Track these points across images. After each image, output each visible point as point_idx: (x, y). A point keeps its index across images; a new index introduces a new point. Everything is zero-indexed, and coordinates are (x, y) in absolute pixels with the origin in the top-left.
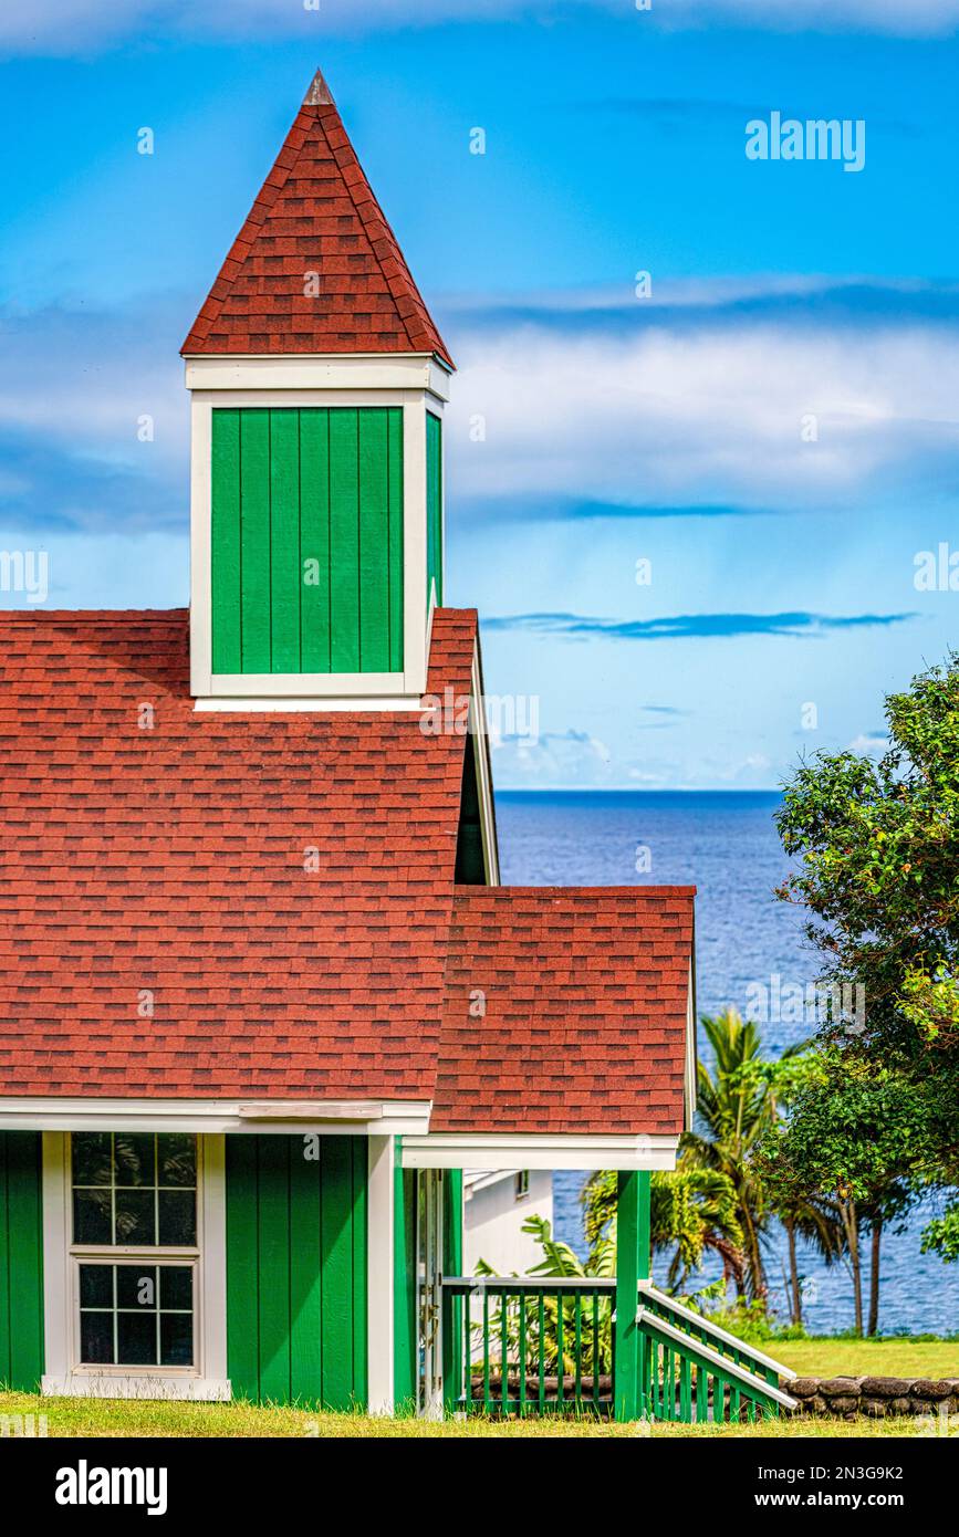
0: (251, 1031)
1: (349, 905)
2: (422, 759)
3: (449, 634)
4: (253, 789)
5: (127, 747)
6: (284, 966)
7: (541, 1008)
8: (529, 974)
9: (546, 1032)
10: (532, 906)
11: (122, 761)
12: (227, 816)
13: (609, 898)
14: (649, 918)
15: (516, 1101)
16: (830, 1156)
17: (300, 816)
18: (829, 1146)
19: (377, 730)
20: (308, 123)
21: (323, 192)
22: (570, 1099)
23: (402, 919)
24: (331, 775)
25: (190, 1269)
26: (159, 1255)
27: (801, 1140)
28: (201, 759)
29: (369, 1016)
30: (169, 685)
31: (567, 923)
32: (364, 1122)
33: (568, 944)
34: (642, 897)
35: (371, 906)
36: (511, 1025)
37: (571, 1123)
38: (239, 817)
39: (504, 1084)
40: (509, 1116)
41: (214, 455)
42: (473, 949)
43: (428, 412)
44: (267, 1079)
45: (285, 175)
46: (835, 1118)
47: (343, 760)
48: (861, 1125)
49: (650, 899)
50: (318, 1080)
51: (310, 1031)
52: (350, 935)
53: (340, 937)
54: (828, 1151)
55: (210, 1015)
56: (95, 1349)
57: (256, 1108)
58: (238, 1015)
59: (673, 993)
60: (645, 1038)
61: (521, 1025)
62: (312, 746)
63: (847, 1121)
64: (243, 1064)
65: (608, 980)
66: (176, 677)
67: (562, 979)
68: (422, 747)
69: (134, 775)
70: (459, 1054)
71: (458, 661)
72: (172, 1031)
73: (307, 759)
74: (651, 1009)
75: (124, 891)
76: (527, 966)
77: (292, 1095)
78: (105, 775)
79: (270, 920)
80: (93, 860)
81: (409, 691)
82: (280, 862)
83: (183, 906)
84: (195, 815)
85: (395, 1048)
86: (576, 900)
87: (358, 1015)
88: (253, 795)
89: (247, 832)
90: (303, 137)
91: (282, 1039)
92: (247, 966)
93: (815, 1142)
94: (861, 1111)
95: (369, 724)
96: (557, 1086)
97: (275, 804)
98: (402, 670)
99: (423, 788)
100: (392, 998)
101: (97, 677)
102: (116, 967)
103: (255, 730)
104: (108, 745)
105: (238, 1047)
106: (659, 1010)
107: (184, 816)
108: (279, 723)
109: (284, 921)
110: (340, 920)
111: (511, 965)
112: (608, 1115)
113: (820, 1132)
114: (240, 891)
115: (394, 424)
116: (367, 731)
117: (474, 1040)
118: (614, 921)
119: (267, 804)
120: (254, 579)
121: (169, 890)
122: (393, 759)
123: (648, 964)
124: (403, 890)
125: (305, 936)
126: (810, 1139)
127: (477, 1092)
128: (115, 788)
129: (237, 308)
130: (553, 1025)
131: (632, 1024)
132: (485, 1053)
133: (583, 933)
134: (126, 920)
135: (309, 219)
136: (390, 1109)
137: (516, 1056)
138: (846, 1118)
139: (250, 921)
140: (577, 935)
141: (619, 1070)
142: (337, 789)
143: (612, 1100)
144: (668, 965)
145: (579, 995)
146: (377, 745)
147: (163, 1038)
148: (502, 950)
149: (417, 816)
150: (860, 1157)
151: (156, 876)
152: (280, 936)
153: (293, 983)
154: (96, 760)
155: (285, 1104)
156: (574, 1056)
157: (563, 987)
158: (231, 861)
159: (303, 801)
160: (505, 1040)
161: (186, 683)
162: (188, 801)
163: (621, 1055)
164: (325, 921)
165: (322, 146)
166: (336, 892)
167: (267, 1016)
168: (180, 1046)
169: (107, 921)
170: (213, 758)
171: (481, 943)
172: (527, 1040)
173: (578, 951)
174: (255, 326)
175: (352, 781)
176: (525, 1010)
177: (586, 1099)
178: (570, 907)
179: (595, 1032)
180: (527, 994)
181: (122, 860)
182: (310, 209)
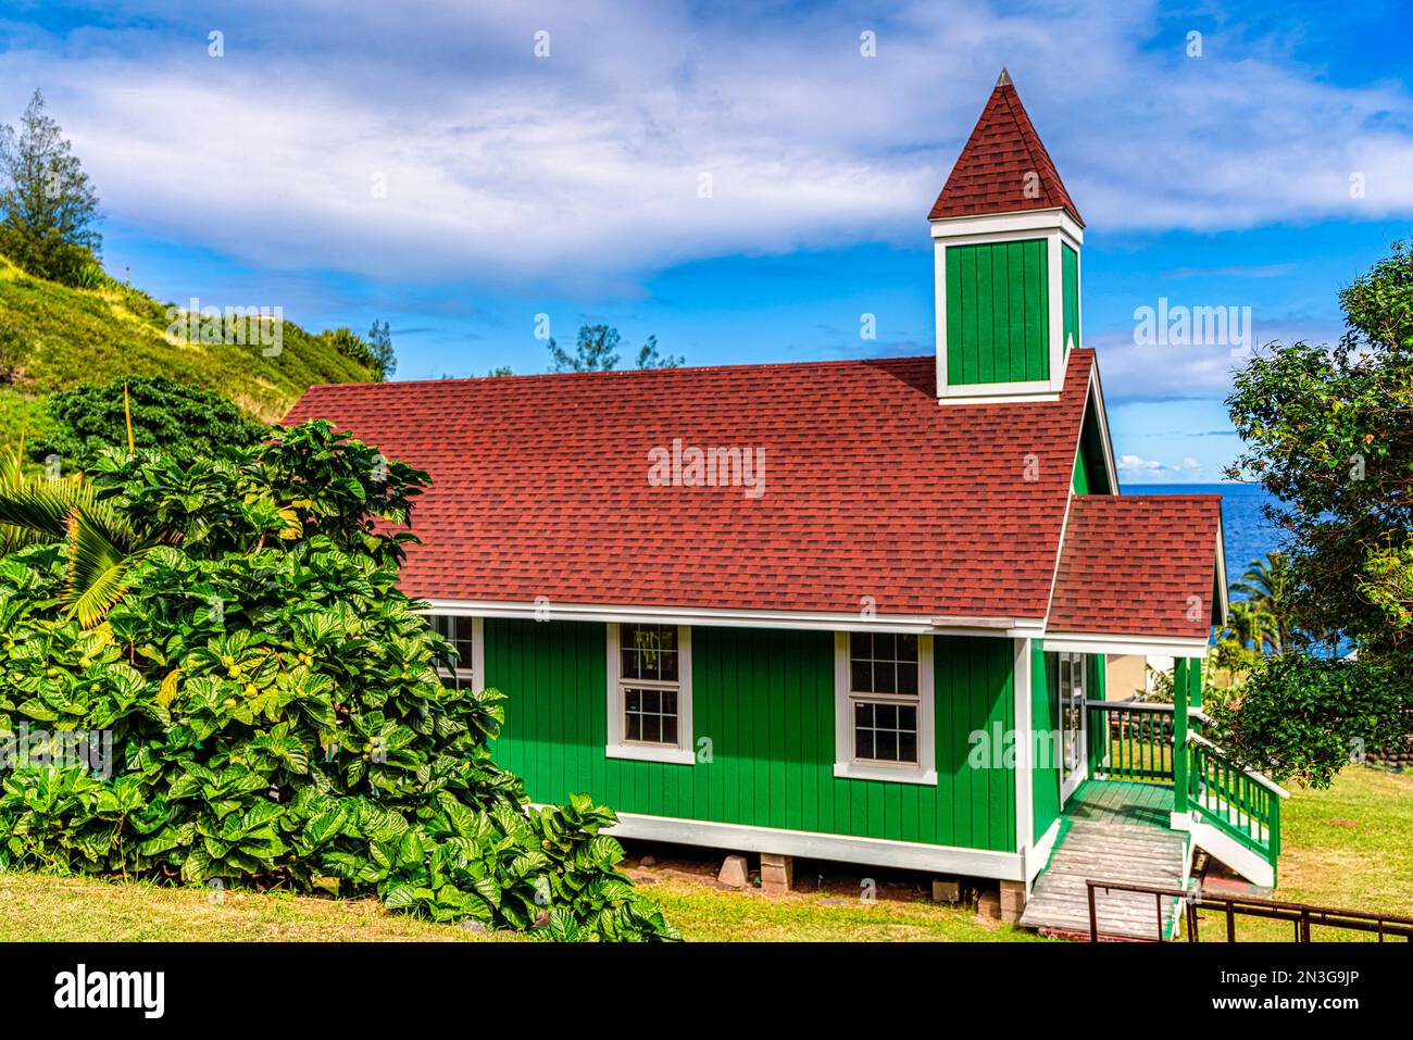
0: (944, 575)
1: (1009, 504)
2: (1057, 425)
3: (1078, 361)
4: (963, 443)
5: (901, 423)
6: (968, 538)
7: (1129, 561)
8: (1124, 542)
9: (1130, 575)
10: (1127, 506)
11: (897, 430)
12: (947, 457)
13: (1171, 501)
14: (1193, 512)
15: (1110, 614)
16: (1286, 742)
17: (987, 457)
18: (1284, 730)
19: (1034, 411)
20: (998, 96)
21: (1005, 129)
22: (1143, 614)
23: (1037, 512)
24: (1006, 435)
25: (915, 708)
26: (896, 699)
27: (1254, 719)
28: (938, 429)
29: (1013, 567)
30: (926, 392)
31: (1145, 515)
32: (1004, 630)
33: (1146, 526)
34: (1190, 501)
35: (1021, 505)
36: (1109, 571)
37: (1142, 628)
38: (954, 458)
39: (1104, 604)
40: (1105, 623)
41: (947, 271)
42: (1092, 529)
43: (1063, 242)
44: (949, 603)
45: (986, 123)
46: (1291, 699)
47: (1014, 427)
48: (1320, 708)
49: (1194, 502)
50: (979, 604)
51: (978, 575)
52: (1008, 521)
53: (1001, 522)
54: (1282, 735)
55: (923, 565)
56: (863, 750)
57: (941, 620)
58: (939, 565)
59: (1207, 554)
60: (1189, 579)
61: (1116, 571)
62: (998, 420)
63: (1304, 704)
64: (938, 594)
65: (1167, 546)
66: (929, 387)
67: (1142, 545)
68: (1058, 419)
69: (902, 437)
70: (1079, 586)
71: (1082, 375)
72: (901, 574)
73: (995, 427)
74: (1192, 563)
75: (887, 497)
76: (1121, 538)
77: (963, 612)
78: (888, 438)
79: (963, 513)
80: (873, 482)
81: (1053, 390)
82: (973, 481)
83: (918, 505)
84: (930, 458)
85: (1026, 586)
86: (1152, 502)
87: (1007, 566)
88: (963, 447)
89: (957, 466)
90: (995, 103)
91: (962, 579)
92: (948, 538)
93: (1270, 723)
94: (1320, 694)
95: (1030, 408)
96: (1136, 606)
97: (974, 450)
98: (1049, 379)
99: (1057, 441)
100: (1027, 557)
101: (892, 390)
102: (876, 538)
103: (969, 413)
104: (891, 423)
105: (937, 584)
106: (1197, 563)
107: (926, 458)
108: (982, 409)
109: (971, 513)
110: (1003, 513)
111: (1112, 538)
112: (1164, 624)
113: (1274, 713)
114: (949, 497)
115: (1043, 248)
116: (1029, 412)
117: (1088, 579)
118: (1172, 513)
119: (970, 451)
120: (969, 334)
121: (911, 497)
122: (1041, 426)
123: (1191, 537)
124: (1040, 496)
125: (981, 522)
126: (1264, 720)
127: (1088, 608)
128: (891, 444)
129: (959, 194)
130: (1134, 571)
131: (1181, 571)
132: (1094, 587)
133: (1154, 520)
134: (886, 513)
135: (997, 145)
136: (1019, 623)
137: (1113, 588)
138: (1303, 700)
139: (953, 513)
140: (1151, 521)
141: (1172, 598)
142: (1009, 442)
143: (1168, 615)
144: (1204, 538)
145: (1152, 554)
146: (1034, 419)
147: (895, 578)
148: (1108, 529)
149: (1051, 456)
150: (1319, 744)
151: (905, 490)
152: (968, 521)
153: (973, 547)
154: (883, 431)
155: (958, 618)
156: (1147, 589)
157: (1142, 550)
158: (946, 481)
159: (990, 449)
160: (1106, 579)
161: (934, 390)
162: (929, 450)
163: (1173, 589)
164: (994, 513)
165: (1006, 106)
166: (1002, 497)
167: (955, 566)
168: (904, 583)
169: (876, 514)
170: (945, 428)
171: (1097, 525)
172: (1119, 579)
173: (1151, 530)
174: (968, 201)
175: (1017, 438)
176: (1119, 562)
177: (1152, 614)
178: (1148, 506)
179: (1159, 575)
180: (1120, 553)
181: (889, 481)
182: (998, 139)
